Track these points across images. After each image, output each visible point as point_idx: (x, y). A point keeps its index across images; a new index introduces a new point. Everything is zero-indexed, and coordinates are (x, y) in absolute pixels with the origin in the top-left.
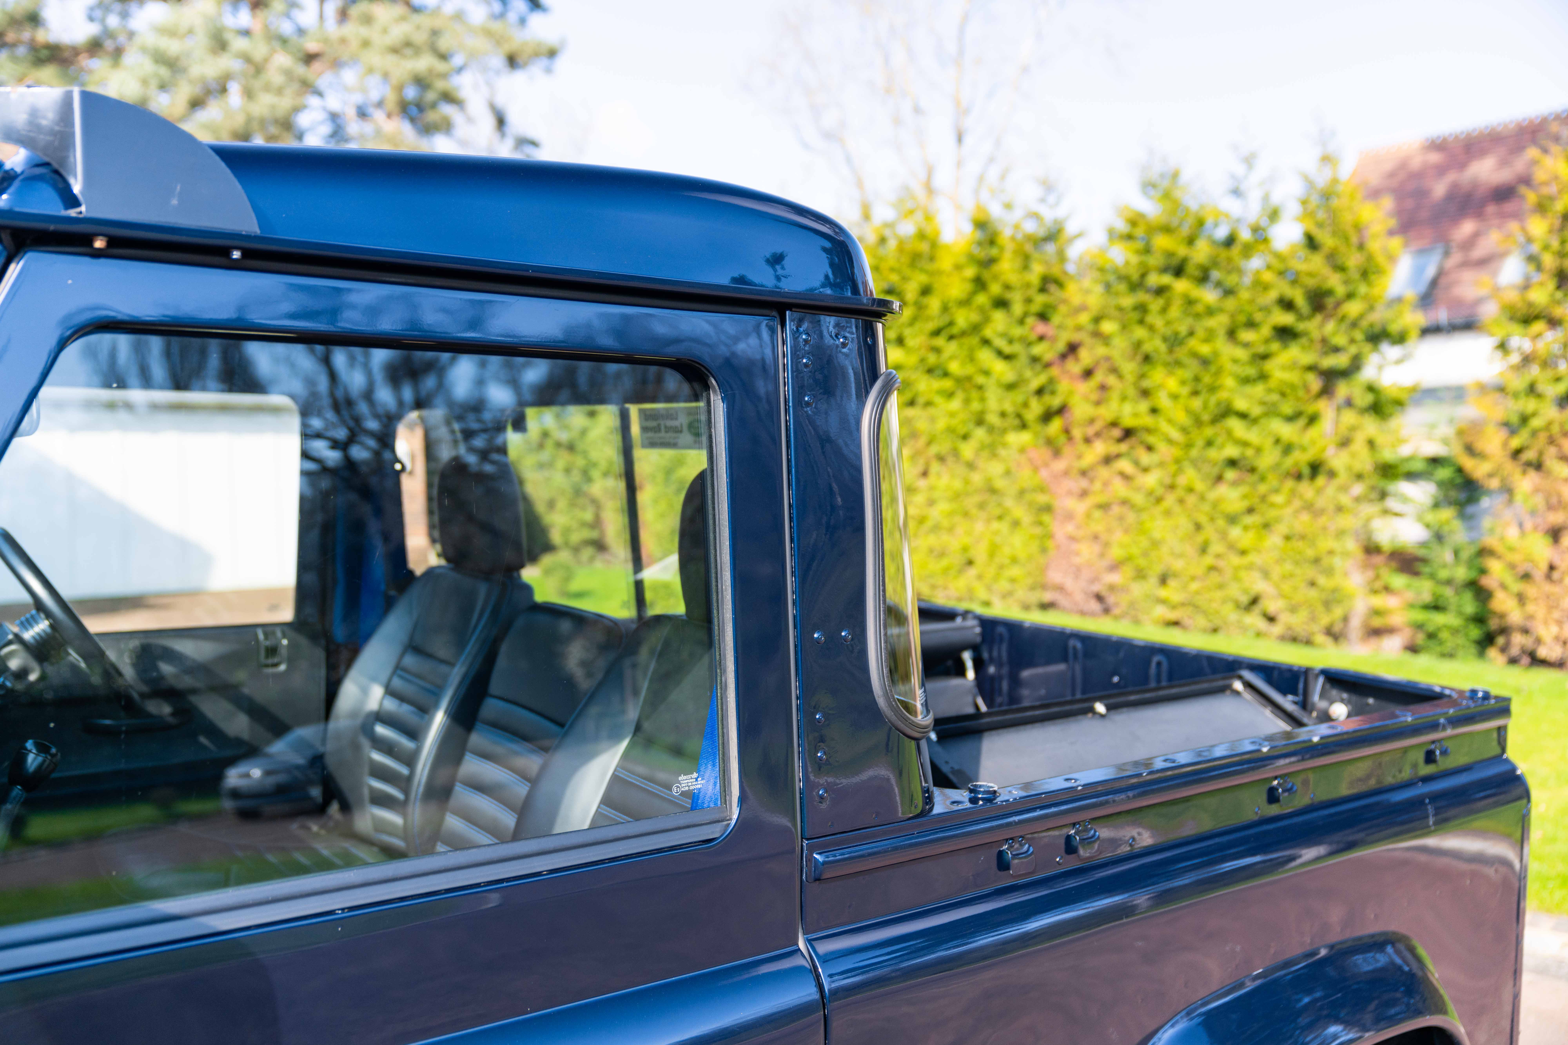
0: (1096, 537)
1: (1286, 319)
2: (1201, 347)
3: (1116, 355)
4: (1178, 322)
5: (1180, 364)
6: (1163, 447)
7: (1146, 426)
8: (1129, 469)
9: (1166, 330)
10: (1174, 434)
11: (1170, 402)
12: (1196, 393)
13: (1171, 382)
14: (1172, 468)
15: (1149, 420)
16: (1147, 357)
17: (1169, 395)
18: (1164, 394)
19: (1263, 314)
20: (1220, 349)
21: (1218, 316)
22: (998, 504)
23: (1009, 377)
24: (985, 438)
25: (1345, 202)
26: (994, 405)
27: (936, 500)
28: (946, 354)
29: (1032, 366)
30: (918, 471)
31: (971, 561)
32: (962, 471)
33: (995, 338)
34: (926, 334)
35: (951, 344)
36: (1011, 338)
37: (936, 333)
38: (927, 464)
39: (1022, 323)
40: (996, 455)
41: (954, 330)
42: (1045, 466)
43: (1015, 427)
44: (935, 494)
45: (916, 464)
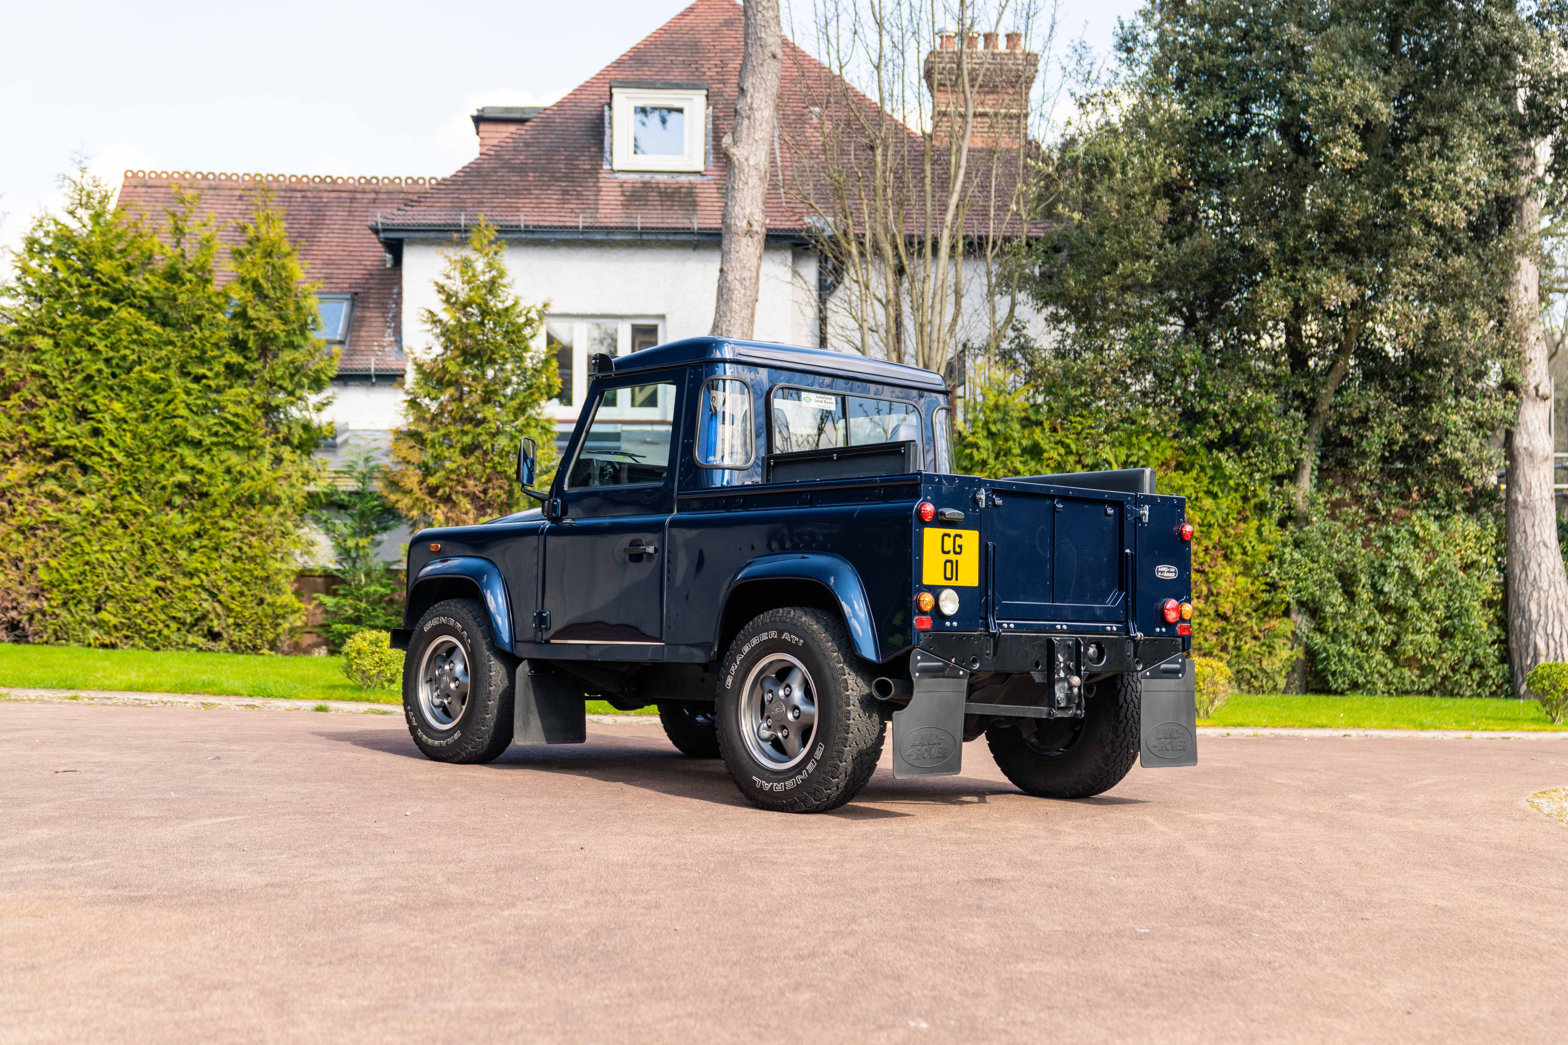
1: (237, 358)
2: (153, 375)
3: (49, 372)
4: (126, 348)
5: (129, 390)
6: (106, 470)
7: (85, 447)
8: (61, 492)
9: (111, 354)
10: (120, 457)
11: (115, 425)
12: (145, 419)
13: (117, 406)
14: (115, 492)
15: (90, 442)
16: (89, 378)
17: (114, 419)
18: (108, 417)
19: (216, 353)
20: (173, 380)
21: (167, 348)
25: (286, 261)
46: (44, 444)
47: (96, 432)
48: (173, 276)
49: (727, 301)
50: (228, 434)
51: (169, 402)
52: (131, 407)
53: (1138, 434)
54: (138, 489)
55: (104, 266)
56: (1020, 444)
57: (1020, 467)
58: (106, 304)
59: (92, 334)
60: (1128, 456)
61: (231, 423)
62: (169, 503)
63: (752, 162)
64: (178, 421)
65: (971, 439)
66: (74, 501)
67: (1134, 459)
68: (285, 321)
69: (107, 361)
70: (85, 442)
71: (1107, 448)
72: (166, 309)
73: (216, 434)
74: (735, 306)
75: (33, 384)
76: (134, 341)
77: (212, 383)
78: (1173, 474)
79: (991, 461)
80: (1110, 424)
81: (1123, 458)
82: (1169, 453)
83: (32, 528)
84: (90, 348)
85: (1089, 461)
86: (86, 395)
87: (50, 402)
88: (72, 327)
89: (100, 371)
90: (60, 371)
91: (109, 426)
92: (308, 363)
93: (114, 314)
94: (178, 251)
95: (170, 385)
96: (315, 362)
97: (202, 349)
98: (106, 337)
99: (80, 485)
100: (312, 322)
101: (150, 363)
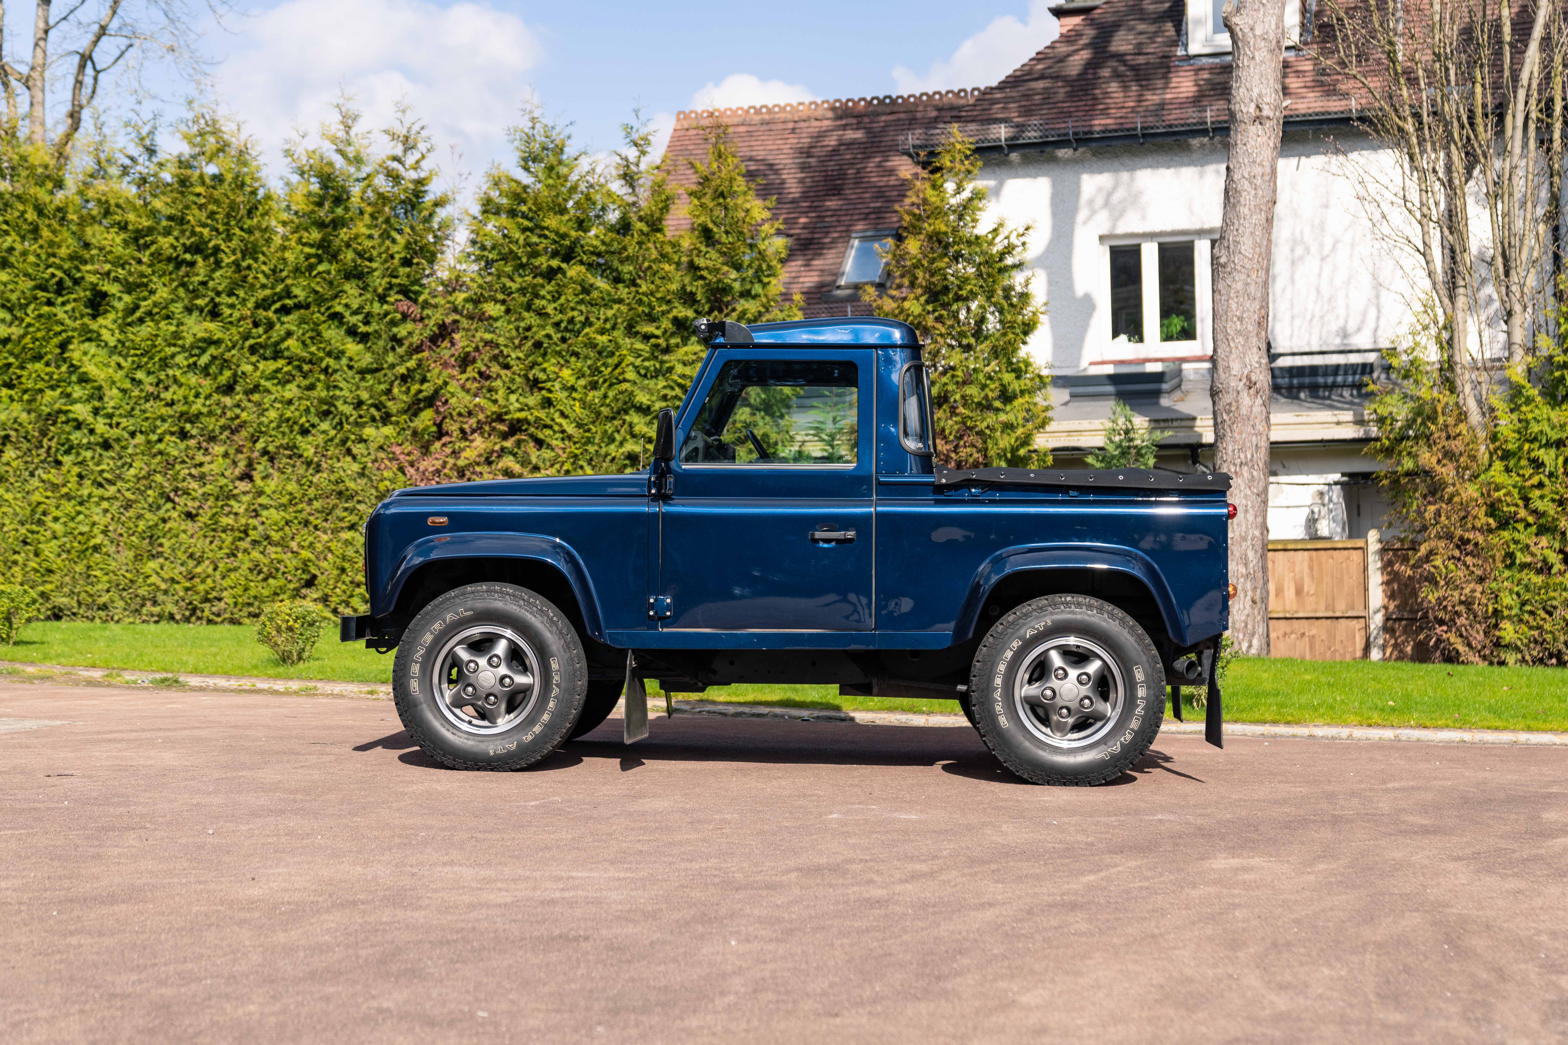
1: (686, 313)
2: (599, 337)
3: (501, 341)
4: (573, 309)
5: (576, 355)
6: (559, 443)
7: (538, 419)
8: (517, 468)
9: (559, 317)
10: (570, 429)
11: (566, 394)
12: (594, 386)
13: (566, 373)
14: (567, 466)
15: (542, 414)
16: (538, 345)
17: (564, 388)
18: (557, 386)
19: (664, 307)
20: (620, 341)
21: (616, 306)
22: (351, 510)
23: (367, 360)
24: (333, 433)
25: (740, 201)
26: (345, 393)
27: (265, 507)
28: (279, 330)
29: (393, 349)
30: (237, 472)
31: (310, 583)
32: (301, 470)
33: (347, 314)
34: (250, 305)
35: (285, 319)
36: (368, 314)
37: (264, 304)
38: (250, 465)
39: (382, 299)
40: (349, 452)
41: (289, 302)
42: (412, 464)
43: (373, 419)
44: (263, 500)
45: (235, 463)
46: (499, 418)
47: (548, 403)
48: (624, 227)
49: (1234, 206)
51: (617, 366)
52: (580, 374)
55: (551, 222)
58: (555, 263)
59: (543, 297)
61: (680, 385)
63: (1258, 32)
64: (625, 386)
68: (738, 267)
69: (557, 325)
70: (536, 413)
72: (616, 264)
73: (665, 398)
74: (1244, 210)
75: (487, 354)
76: (582, 302)
77: (662, 342)
84: (540, 313)
86: (534, 364)
87: (503, 372)
88: (522, 291)
89: (548, 336)
90: (511, 339)
91: (560, 395)
92: (760, 314)
93: (564, 274)
94: (631, 199)
95: (618, 347)
96: (767, 311)
97: (649, 305)
98: (555, 299)
99: (534, 460)
100: (770, 267)
101: (598, 325)
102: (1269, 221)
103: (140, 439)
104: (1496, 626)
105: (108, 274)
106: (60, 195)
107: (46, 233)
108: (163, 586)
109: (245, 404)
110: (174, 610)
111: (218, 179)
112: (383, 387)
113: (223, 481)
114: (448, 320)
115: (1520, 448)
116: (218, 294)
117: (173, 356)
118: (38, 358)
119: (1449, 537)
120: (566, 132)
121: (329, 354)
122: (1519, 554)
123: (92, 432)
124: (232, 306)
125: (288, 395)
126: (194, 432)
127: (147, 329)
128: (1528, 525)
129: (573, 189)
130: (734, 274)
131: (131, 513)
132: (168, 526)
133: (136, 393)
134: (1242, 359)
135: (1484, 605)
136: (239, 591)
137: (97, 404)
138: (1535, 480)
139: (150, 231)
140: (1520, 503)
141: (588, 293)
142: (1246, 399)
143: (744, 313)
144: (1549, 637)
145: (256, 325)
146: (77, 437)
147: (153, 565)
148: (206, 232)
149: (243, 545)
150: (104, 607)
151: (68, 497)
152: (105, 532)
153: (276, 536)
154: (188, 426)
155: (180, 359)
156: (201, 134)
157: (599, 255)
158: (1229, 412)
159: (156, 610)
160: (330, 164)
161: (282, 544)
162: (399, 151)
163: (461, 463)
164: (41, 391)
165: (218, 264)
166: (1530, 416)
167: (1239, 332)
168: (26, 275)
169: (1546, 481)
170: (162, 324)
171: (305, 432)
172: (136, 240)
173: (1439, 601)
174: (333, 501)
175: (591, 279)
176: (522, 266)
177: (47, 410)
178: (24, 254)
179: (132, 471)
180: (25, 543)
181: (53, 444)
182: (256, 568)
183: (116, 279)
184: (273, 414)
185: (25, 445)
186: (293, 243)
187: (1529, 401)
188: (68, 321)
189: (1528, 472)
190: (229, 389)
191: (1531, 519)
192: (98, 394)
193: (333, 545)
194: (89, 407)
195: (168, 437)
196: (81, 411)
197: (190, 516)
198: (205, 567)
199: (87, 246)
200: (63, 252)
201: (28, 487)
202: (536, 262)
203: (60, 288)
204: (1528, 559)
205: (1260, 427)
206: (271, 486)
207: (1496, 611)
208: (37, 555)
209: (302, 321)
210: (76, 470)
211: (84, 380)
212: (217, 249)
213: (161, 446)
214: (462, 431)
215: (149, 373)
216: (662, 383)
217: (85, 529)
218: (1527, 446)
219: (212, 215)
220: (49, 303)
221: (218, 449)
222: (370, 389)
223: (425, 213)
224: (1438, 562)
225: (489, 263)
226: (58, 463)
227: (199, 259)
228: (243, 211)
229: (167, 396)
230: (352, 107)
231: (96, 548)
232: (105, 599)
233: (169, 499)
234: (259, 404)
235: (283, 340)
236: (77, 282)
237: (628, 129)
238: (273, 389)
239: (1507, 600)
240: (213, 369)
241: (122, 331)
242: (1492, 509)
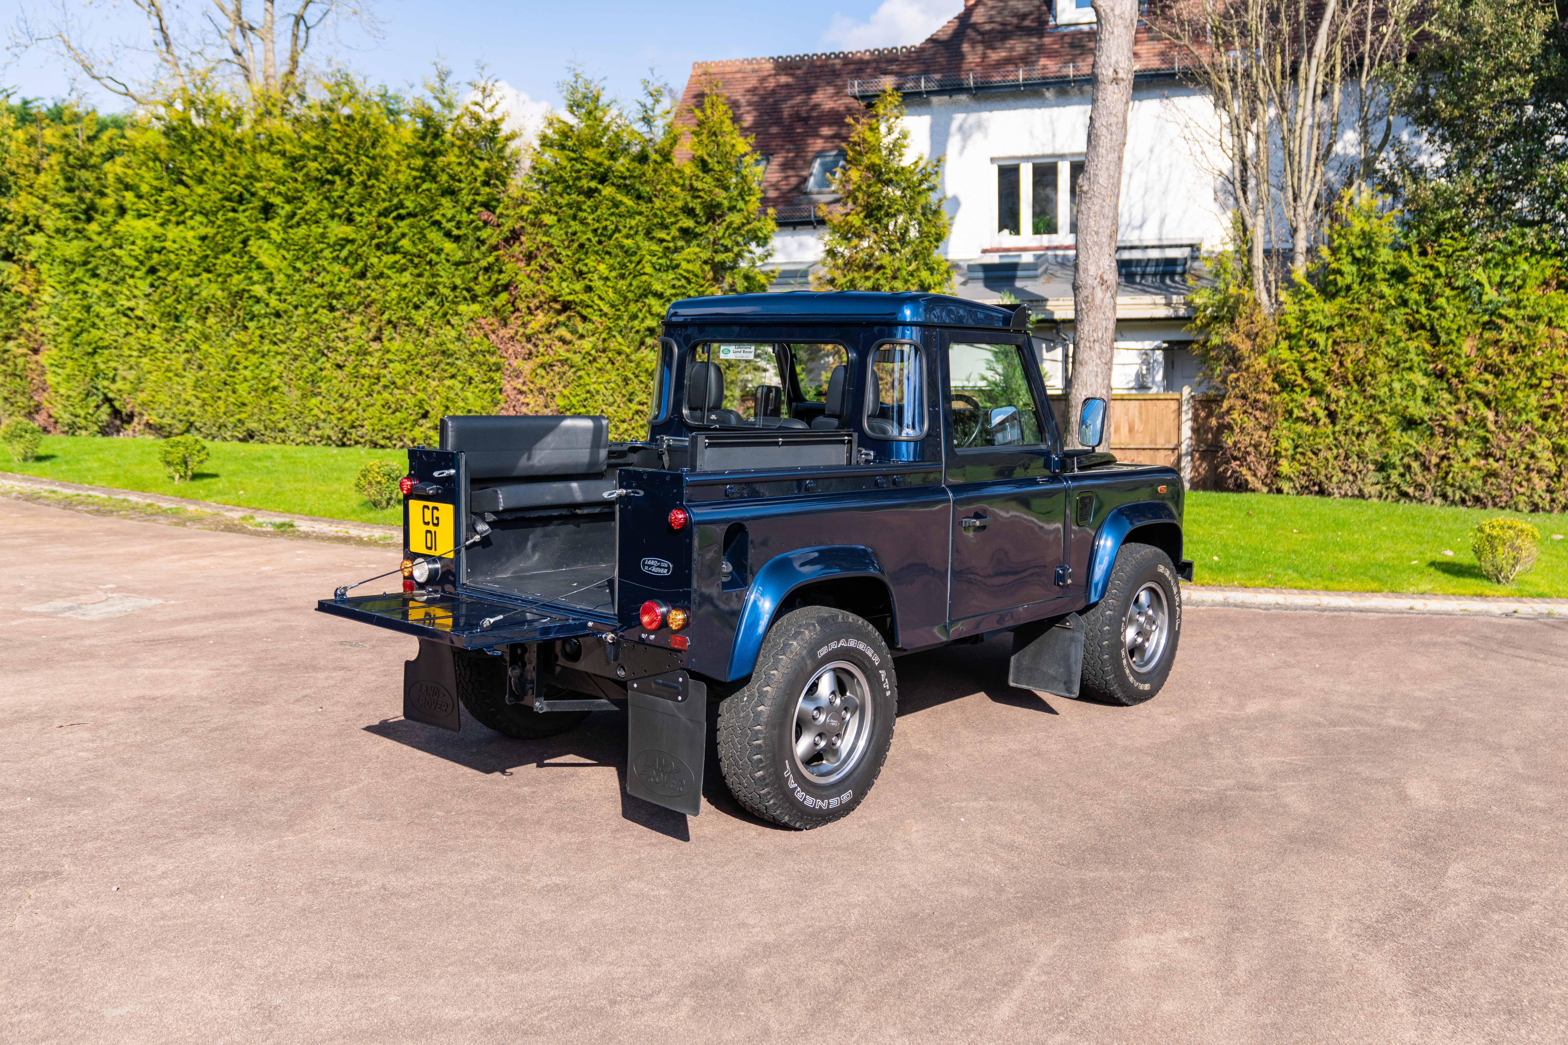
0: (541, 390)
1: (689, 223)
2: (625, 241)
3: (555, 242)
4: (606, 220)
5: (609, 253)
6: (598, 318)
7: (582, 301)
8: (568, 336)
9: (597, 225)
10: (606, 308)
11: (602, 282)
12: (622, 277)
13: (602, 267)
14: (604, 336)
15: (585, 297)
16: (582, 246)
17: (601, 278)
18: (596, 277)
19: (673, 219)
20: (641, 244)
21: (638, 218)
22: (451, 365)
23: (459, 255)
24: (437, 308)
25: (728, 139)
26: (444, 280)
27: (391, 361)
28: (396, 232)
29: (478, 247)
30: (371, 335)
31: (425, 415)
32: (416, 336)
33: (444, 221)
34: (374, 213)
35: (401, 224)
36: (459, 222)
37: (385, 213)
38: (380, 330)
39: (469, 210)
40: (448, 322)
41: (403, 212)
42: (493, 332)
43: (465, 299)
44: (389, 356)
45: (369, 330)
46: (555, 299)
48: (643, 158)
49: (1096, 147)
50: (683, 286)
51: (639, 263)
52: (612, 268)
53: (1515, 253)
54: (620, 332)
55: (590, 153)
56: (1384, 269)
57: (1387, 291)
58: (593, 184)
59: (585, 210)
60: (1502, 277)
61: (685, 278)
62: (642, 343)
63: (1119, 12)
64: (644, 278)
65: (1334, 266)
66: (578, 342)
67: (1510, 279)
68: (726, 189)
69: (595, 231)
70: (581, 296)
71: (1480, 269)
72: (637, 185)
73: (674, 287)
74: (1103, 151)
75: (545, 252)
76: (613, 214)
77: (671, 245)
78: (1553, 293)
79: (1356, 287)
80: (1486, 245)
81: (1498, 279)
82: (1548, 272)
83: (551, 365)
84: (583, 222)
85: (1459, 283)
86: (579, 260)
87: (557, 266)
88: (570, 205)
89: (589, 240)
90: (563, 241)
91: (597, 284)
92: (743, 224)
93: (599, 192)
94: (648, 136)
95: (639, 248)
96: (749, 223)
97: (662, 217)
98: (593, 212)
99: (580, 330)
100: (750, 189)
101: (625, 231)
102: (1120, 159)
103: (301, 311)
104: (1276, 462)
105: (273, 189)
106: (239, 130)
107: (228, 158)
108: (322, 417)
109: (374, 286)
110: (331, 433)
111: (350, 118)
112: (472, 275)
113: (361, 342)
114: (517, 226)
115: (1301, 332)
116: (352, 205)
117: (322, 251)
118: (227, 250)
119: (1244, 397)
120: (601, 85)
121: (432, 251)
122: (1296, 411)
123: (267, 305)
124: (362, 215)
125: (404, 281)
126: (339, 306)
127: (303, 230)
128: (1303, 390)
129: (606, 129)
130: (724, 194)
131: (297, 364)
132: (324, 373)
133: (297, 277)
134: (1097, 264)
135: (1267, 446)
136: (375, 421)
137: (270, 285)
138: (1311, 356)
139: (302, 157)
140: (1299, 373)
141: (617, 207)
142: (1099, 293)
143: (731, 223)
144: (1314, 471)
145: (380, 228)
146: (257, 309)
147: (315, 401)
148: (341, 158)
149: (377, 388)
150: (282, 430)
151: (253, 351)
152: (280, 377)
153: (399, 382)
154: (334, 302)
155: (327, 253)
156: (338, 84)
157: (625, 178)
158: (1086, 302)
159: (319, 433)
160: (430, 108)
161: (404, 387)
162: (479, 98)
163: (529, 331)
164: (230, 275)
165: (351, 184)
166: (1309, 308)
167: (1095, 243)
168: (217, 189)
169: (1318, 356)
170: (313, 227)
171: (417, 307)
172: (292, 164)
173: (1235, 444)
174: (439, 357)
175: (619, 197)
176: (569, 187)
177: (235, 289)
178: (214, 173)
179: (297, 334)
180: (225, 384)
181: (241, 313)
182: (386, 405)
183: (280, 194)
184: (394, 294)
185: (222, 314)
186: (403, 168)
187: (1309, 296)
188: (247, 224)
189: (1306, 350)
190: (362, 275)
191: (1305, 385)
192: (270, 278)
193: (439, 389)
194: (264, 287)
195: (320, 310)
196: (259, 290)
197: (339, 367)
198: (351, 404)
199: (258, 168)
200: (242, 172)
201: (226, 344)
202: (579, 184)
203: (241, 200)
204: (1303, 414)
205: (1109, 314)
206: (394, 346)
207: (1276, 452)
208: (234, 392)
209: (412, 226)
210: (258, 332)
211: (260, 267)
212: (350, 172)
213: (316, 316)
214: (528, 308)
215: (305, 263)
216: (671, 275)
217: (266, 375)
218: (1306, 331)
219: (346, 146)
220: (234, 210)
221: (356, 319)
222: (462, 277)
223: (499, 146)
224: (1235, 416)
225: (545, 184)
226: (246, 328)
227: (337, 178)
228: (369, 144)
229: (319, 279)
230: (444, 65)
231: (275, 389)
232: (282, 425)
233: (324, 354)
234: (383, 287)
235: (399, 240)
236: (253, 194)
237: (646, 83)
238: (393, 276)
239: (1285, 444)
240: (351, 261)
241: (285, 232)
242: (1278, 377)
